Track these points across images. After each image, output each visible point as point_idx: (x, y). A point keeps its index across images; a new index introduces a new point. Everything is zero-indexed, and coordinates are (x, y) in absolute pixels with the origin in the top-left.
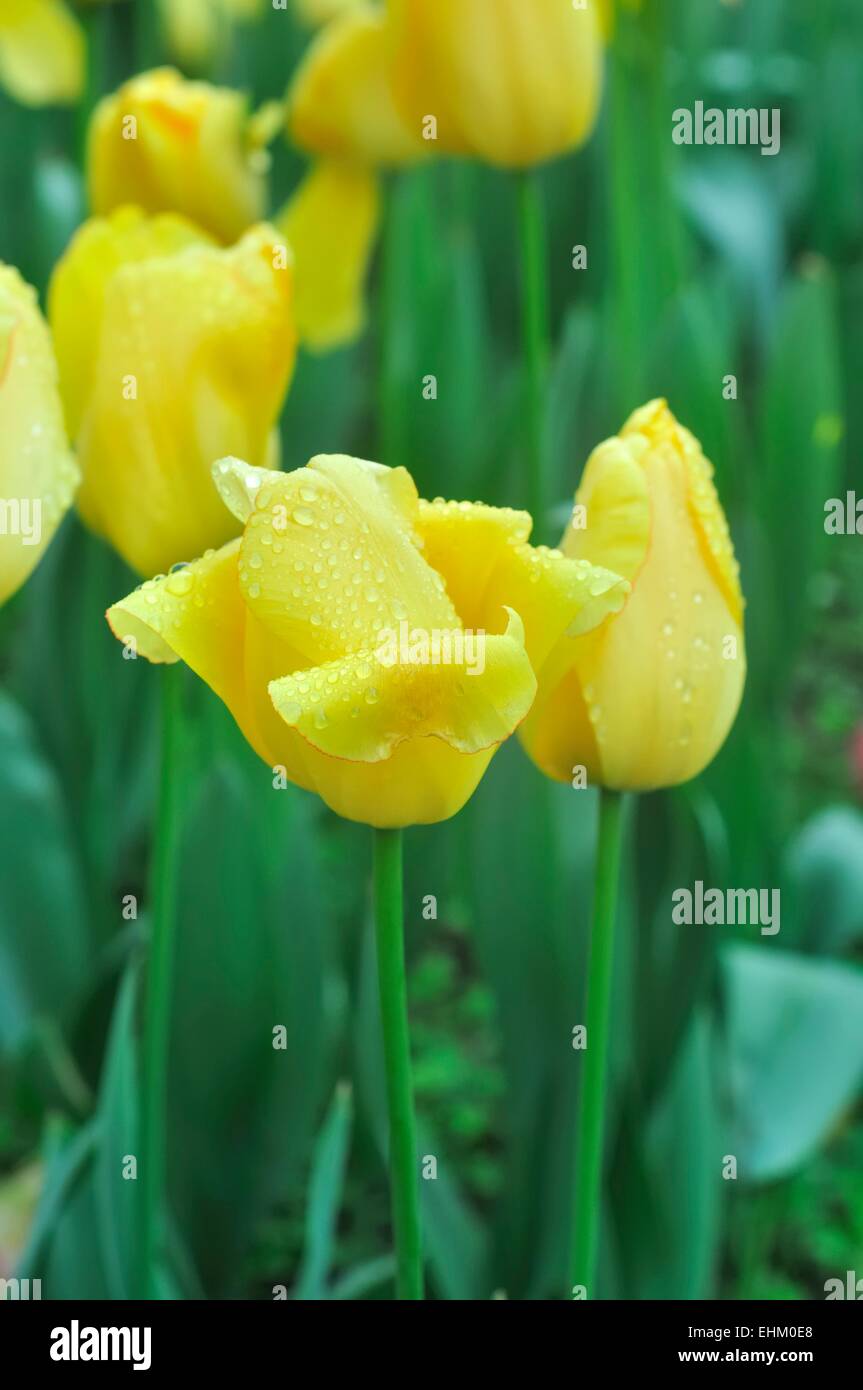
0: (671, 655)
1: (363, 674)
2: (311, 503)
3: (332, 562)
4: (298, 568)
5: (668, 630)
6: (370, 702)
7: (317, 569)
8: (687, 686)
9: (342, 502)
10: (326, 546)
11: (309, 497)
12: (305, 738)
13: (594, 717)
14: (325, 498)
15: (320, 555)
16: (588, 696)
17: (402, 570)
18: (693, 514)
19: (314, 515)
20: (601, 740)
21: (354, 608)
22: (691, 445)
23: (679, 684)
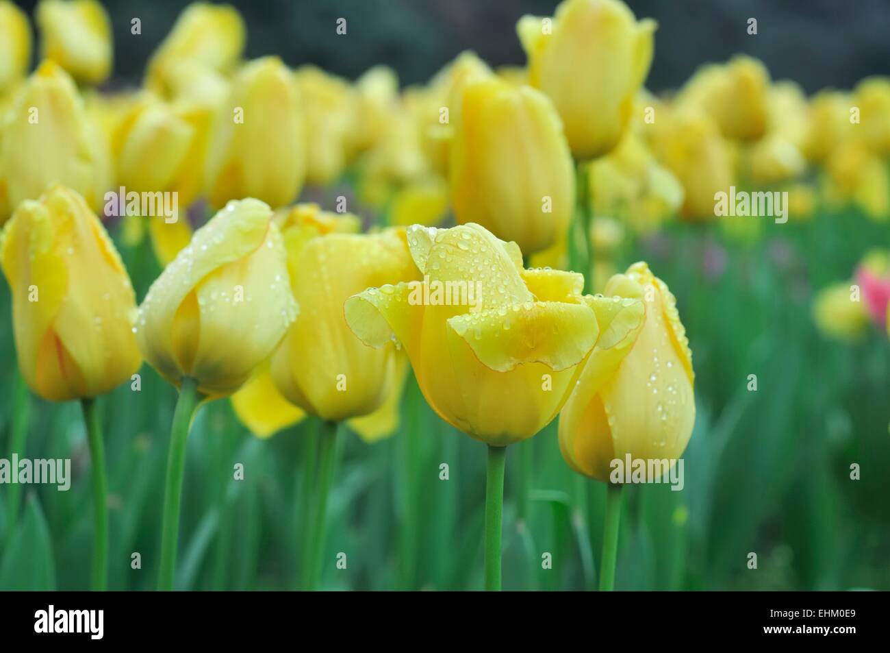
0: (655, 391)
1: (502, 313)
2: (468, 240)
3: (480, 269)
4: (461, 270)
5: (654, 378)
6: (506, 328)
7: (471, 271)
8: (663, 411)
9: (485, 242)
10: (476, 261)
11: (466, 237)
12: (468, 344)
13: (611, 422)
14: (475, 239)
15: (473, 264)
16: (607, 410)
17: (516, 283)
18: (666, 318)
19: (469, 245)
20: (615, 436)
21: (492, 293)
22: (663, 286)
23: (660, 409)
